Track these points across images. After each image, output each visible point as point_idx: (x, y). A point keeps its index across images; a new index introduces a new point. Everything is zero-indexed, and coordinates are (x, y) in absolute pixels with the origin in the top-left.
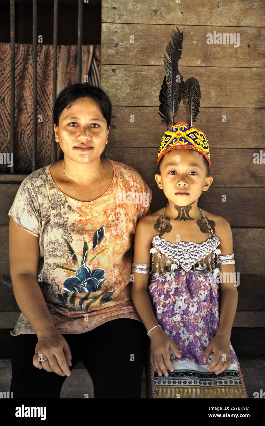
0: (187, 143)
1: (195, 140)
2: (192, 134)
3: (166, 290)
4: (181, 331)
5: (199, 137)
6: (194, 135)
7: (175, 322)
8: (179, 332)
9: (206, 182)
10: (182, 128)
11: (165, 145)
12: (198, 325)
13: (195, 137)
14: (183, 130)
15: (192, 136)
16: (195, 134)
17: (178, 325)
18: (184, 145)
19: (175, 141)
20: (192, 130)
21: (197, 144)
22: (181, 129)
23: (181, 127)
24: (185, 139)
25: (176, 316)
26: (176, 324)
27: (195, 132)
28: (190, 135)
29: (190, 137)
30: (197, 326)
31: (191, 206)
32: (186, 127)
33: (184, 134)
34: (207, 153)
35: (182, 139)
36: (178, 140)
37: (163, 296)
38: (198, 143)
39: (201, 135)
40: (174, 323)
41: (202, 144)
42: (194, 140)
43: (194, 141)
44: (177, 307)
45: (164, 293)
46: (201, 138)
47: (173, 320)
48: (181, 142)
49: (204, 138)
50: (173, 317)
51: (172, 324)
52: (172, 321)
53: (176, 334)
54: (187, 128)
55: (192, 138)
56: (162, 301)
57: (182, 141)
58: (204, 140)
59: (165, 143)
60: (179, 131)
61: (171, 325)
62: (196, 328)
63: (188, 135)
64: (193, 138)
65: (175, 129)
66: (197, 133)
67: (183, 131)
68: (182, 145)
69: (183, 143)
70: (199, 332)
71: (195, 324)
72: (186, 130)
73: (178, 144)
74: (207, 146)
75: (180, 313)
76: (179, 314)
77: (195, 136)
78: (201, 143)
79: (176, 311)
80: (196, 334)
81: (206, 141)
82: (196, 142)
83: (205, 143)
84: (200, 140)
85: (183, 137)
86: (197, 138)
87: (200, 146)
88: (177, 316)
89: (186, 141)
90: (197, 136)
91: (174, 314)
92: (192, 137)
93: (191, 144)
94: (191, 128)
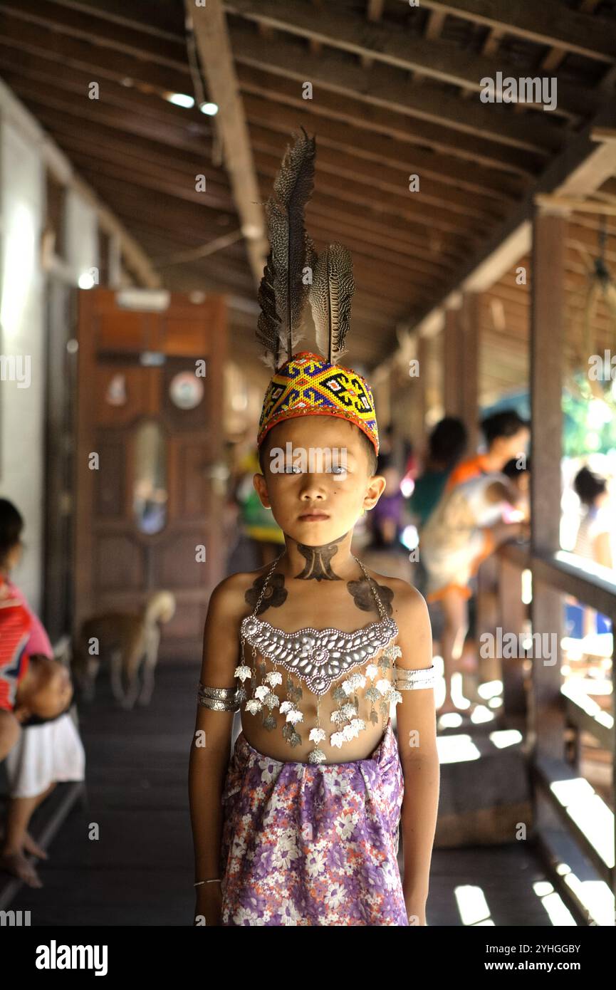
0: (321, 401)
1: (340, 395)
2: (333, 381)
3: (256, 803)
4: (282, 911)
5: (348, 386)
6: (337, 381)
7: (270, 889)
8: (279, 913)
9: (370, 489)
10: (309, 368)
11: (271, 407)
12: (326, 902)
13: (340, 388)
14: (311, 371)
15: (333, 384)
16: (339, 380)
17: (277, 896)
18: (315, 407)
19: (294, 399)
20: (334, 371)
21: (344, 402)
22: (307, 370)
23: (307, 365)
24: (316, 392)
25: (274, 875)
26: (274, 892)
27: (340, 376)
28: (329, 384)
29: (329, 388)
30: (323, 904)
31: (337, 547)
32: (318, 365)
33: (315, 382)
34: (370, 423)
35: (310, 393)
36: (301, 396)
37: (249, 816)
38: (347, 401)
39: (354, 382)
40: (268, 892)
41: (356, 403)
42: (336, 393)
43: (338, 397)
44: (279, 854)
45: (251, 810)
46: (353, 388)
47: (267, 884)
48: (307, 400)
49: (360, 388)
50: (269, 877)
51: (265, 895)
52: (266, 887)
53: (271, 917)
54: (321, 367)
55: (332, 391)
56: (246, 827)
57: (309, 397)
58: (361, 392)
59: (272, 403)
60: (303, 376)
61: (263, 896)
62: (320, 909)
63: (324, 384)
64: (335, 390)
65: (294, 369)
66: (343, 378)
67: (312, 375)
68: (310, 407)
69: (312, 402)
70: (326, 918)
71: (318, 900)
72: (318, 371)
73: (301, 405)
74: (368, 407)
75: (285, 868)
76: (281, 868)
77: (340, 385)
78: (355, 400)
79: (275, 864)
80: (319, 922)
81: (366, 394)
82: (342, 399)
83: (363, 399)
84: (352, 393)
85: (311, 389)
86: (343, 389)
87: (352, 408)
88: (276, 873)
89: (318, 396)
90: (344, 383)
91: (271, 870)
92: (332, 388)
93: (331, 404)
94: (330, 366)
